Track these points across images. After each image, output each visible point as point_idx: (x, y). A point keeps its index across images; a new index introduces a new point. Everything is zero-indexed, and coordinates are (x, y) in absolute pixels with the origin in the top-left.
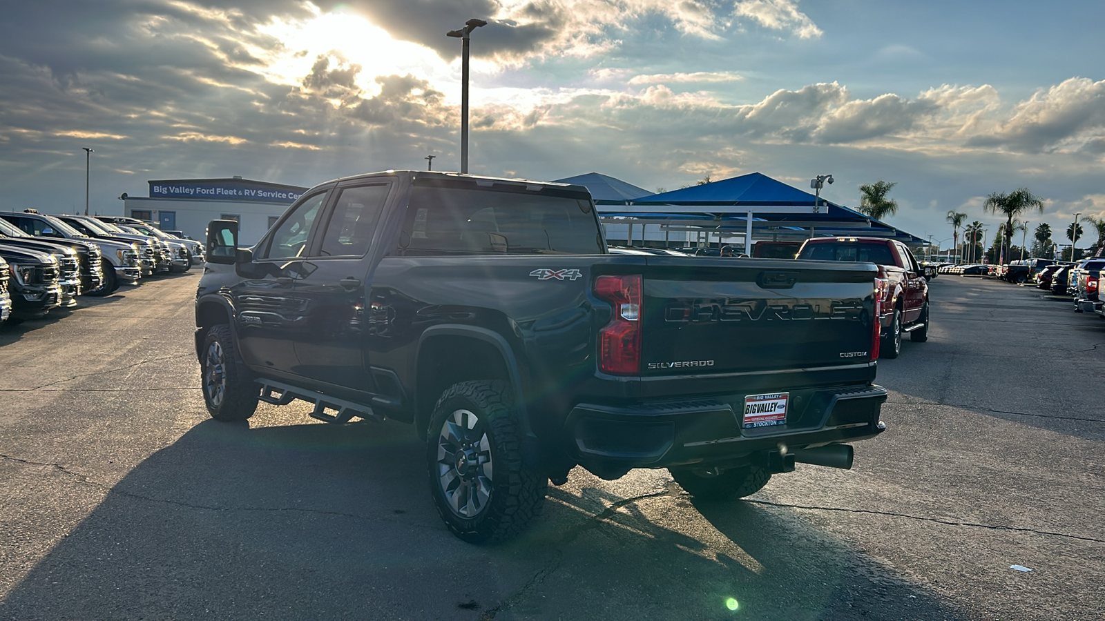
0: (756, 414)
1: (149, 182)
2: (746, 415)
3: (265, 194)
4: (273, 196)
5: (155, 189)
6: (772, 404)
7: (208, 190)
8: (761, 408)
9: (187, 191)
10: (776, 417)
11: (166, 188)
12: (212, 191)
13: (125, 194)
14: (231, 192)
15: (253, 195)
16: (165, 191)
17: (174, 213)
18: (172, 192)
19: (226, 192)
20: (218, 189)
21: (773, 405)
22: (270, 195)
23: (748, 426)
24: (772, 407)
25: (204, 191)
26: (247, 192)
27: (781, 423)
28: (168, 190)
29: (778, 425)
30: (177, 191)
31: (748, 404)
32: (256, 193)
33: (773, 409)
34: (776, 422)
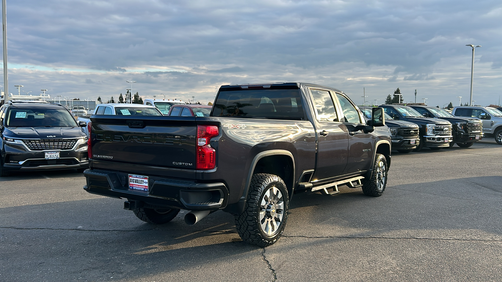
0: (134, 183)
2: (130, 183)
8: (137, 181)
10: (144, 187)
21: (142, 181)
23: (131, 188)
24: (141, 182)
27: (146, 190)
29: (144, 191)
31: (130, 178)
33: (142, 183)
34: (144, 189)
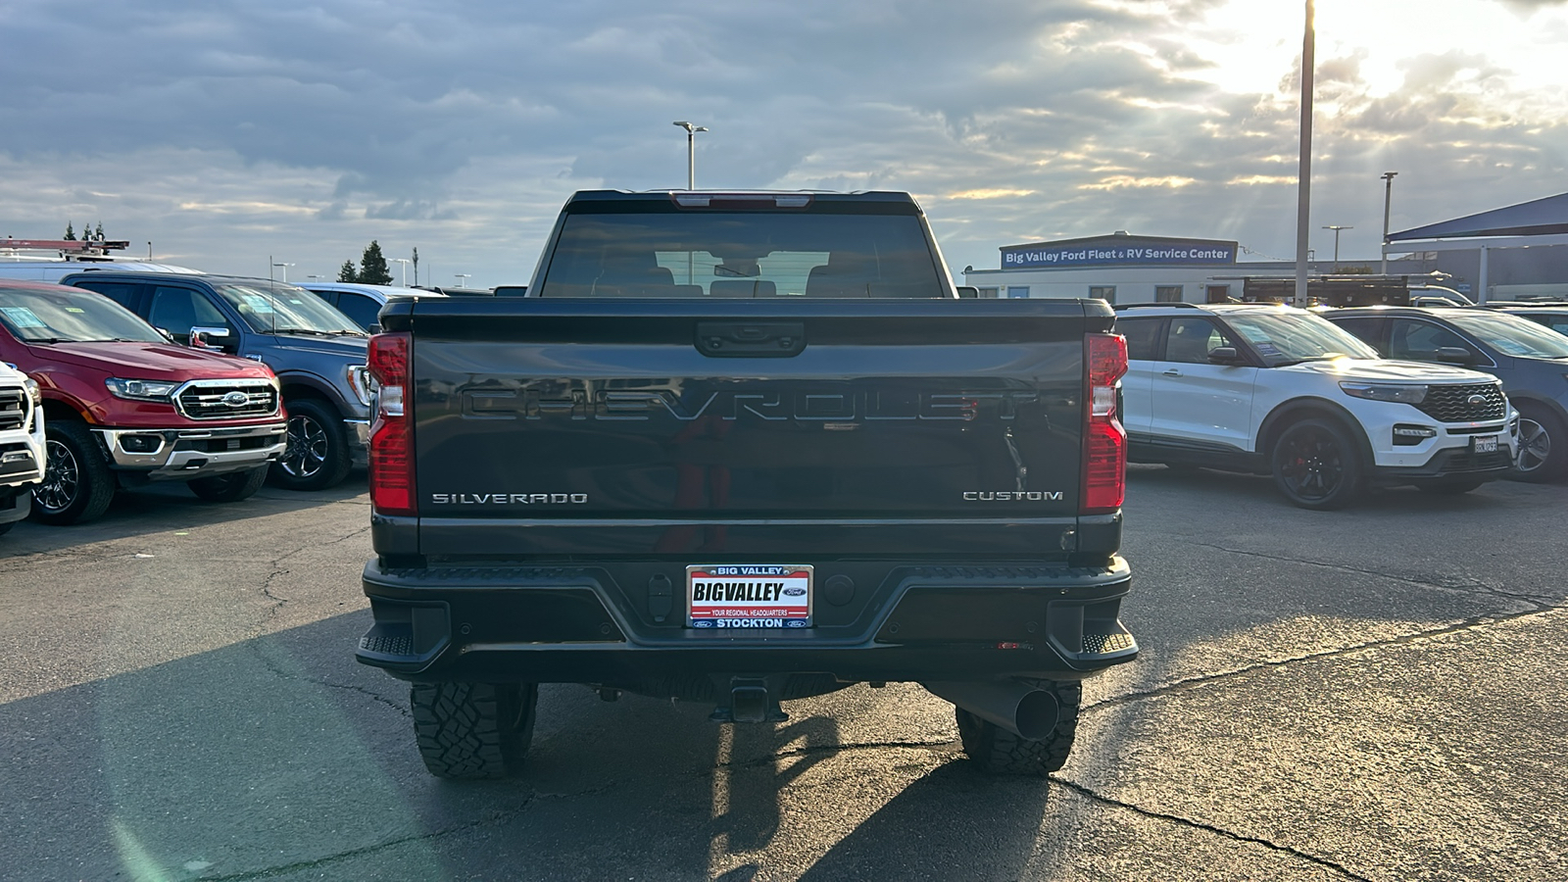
0: (724, 603)
1: (1000, 249)
2: (696, 604)
3: (1156, 254)
4: (1167, 256)
5: (1008, 258)
6: (768, 585)
7: (1077, 254)
8: (738, 592)
9: (1049, 257)
10: (783, 612)
11: (1022, 256)
12: (1082, 256)
13: (970, 268)
14: (1108, 255)
15: (1139, 256)
16: (1020, 260)
17: (1028, 288)
18: (1030, 260)
19: (1102, 255)
20: (1090, 252)
21: (772, 588)
22: (1164, 254)
23: (702, 625)
24: (768, 591)
25: (1072, 256)
26: (1130, 253)
27: (793, 624)
28: (1025, 258)
29: (786, 628)
30: (1036, 258)
31: (696, 581)
32: (1144, 254)
33: (772, 595)
34: (785, 621)
